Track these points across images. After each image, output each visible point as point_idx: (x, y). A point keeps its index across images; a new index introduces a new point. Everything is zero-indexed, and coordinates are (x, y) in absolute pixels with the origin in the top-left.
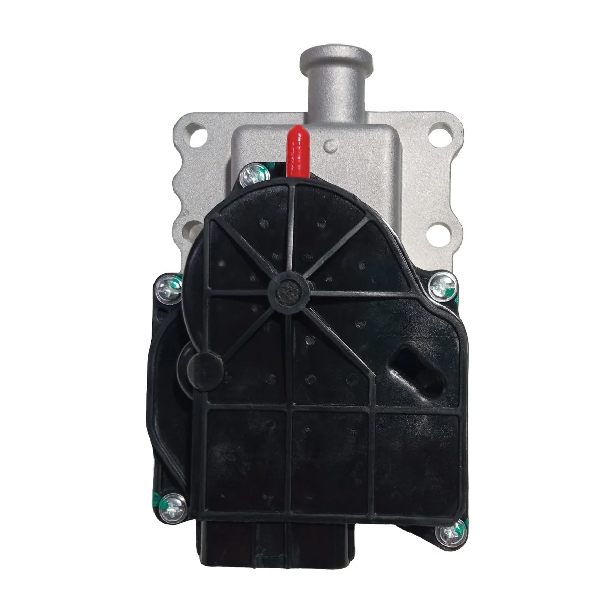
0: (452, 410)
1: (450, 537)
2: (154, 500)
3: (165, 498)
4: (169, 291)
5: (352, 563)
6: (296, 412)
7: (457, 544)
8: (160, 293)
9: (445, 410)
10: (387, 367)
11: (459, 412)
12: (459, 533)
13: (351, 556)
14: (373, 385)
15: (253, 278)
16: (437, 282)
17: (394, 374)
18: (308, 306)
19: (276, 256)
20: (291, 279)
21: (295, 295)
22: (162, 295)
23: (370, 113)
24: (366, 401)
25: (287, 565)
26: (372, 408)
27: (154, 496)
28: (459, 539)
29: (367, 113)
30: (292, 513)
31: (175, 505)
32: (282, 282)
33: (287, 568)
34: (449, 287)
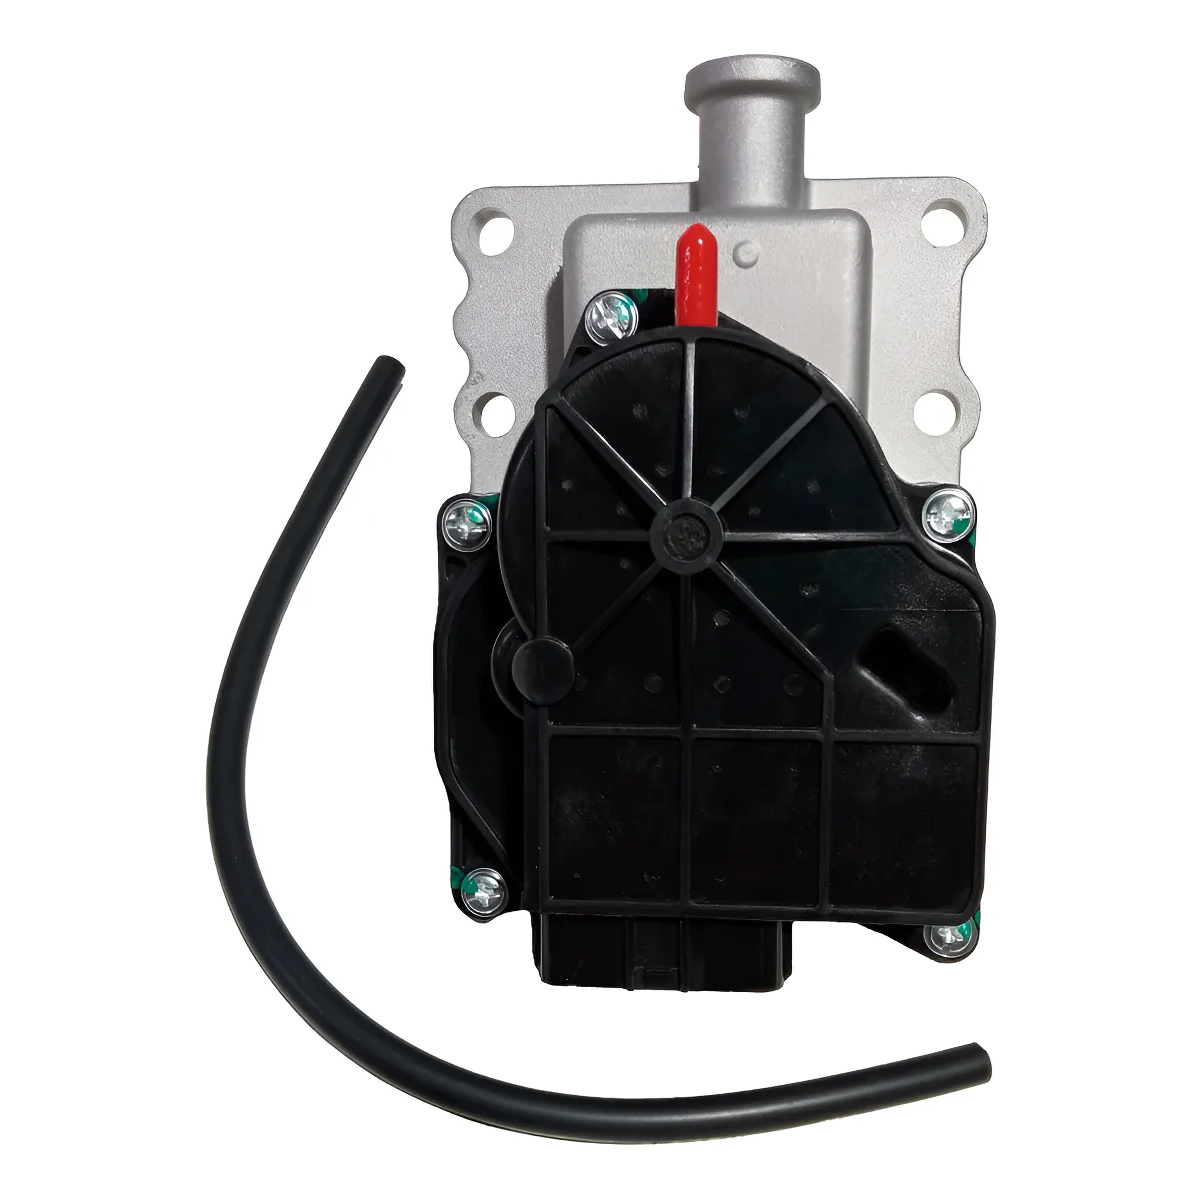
0: (966, 736)
1: (948, 941)
2: (452, 879)
3: (471, 876)
4: (465, 528)
5: (788, 983)
6: (698, 739)
7: (960, 953)
8: (450, 530)
9: (953, 736)
10: (855, 662)
11: (977, 739)
12: (963, 934)
13: (788, 971)
14: (829, 695)
15: (621, 510)
16: (938, 509)
17: (865, 674)
18: (718, 560)
19: (662, 471)
20: (692, 512)
21: (698, 541)
22: (455, 534)
23: (813, 182)
24: (818, 722)
25: (683, 984)
26: (828, 732)
27: (453, 873)
28: (962, 944)
29: (807, 182)
30: (693, 904)
31: (489, 886)
32: (674, 519)
33: (685, 991)
34: (960, 517)
